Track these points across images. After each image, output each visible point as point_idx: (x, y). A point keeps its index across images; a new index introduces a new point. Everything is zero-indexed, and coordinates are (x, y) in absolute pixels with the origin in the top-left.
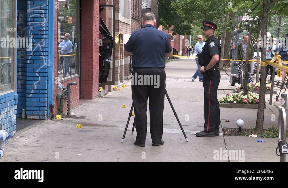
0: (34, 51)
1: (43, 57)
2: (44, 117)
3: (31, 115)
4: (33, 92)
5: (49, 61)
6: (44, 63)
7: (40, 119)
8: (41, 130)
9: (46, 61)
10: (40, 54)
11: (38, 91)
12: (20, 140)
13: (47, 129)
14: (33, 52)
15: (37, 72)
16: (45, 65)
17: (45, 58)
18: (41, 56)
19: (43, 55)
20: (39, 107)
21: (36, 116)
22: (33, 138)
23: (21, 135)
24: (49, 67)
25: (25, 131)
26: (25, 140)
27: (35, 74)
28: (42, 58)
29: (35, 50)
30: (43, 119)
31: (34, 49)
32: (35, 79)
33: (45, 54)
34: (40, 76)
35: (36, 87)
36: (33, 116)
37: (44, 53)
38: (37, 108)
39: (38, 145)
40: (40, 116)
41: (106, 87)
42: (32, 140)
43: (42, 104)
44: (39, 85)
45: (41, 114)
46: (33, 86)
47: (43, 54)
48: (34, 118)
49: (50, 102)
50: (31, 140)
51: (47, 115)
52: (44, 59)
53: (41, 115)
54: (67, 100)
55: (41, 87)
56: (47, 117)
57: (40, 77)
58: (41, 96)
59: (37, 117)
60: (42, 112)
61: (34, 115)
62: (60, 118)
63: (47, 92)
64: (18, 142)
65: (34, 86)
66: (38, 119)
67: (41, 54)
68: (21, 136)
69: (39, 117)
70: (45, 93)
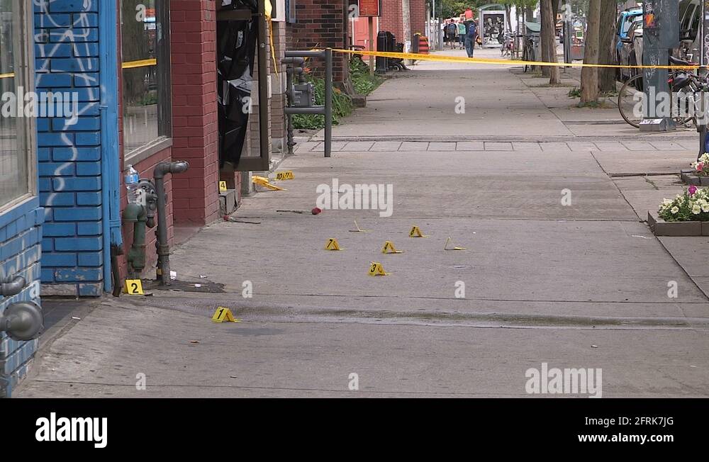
0: (51, 55)
1: (85, 76)
2: (94, 290)
3: (50, 283)
4: (53, 201)
5: (104, 89)
6: (88, 96)
7: (80, 297)
8: (106, 332)
9: (94, 91)
10: (73, 66)
11: (70, 199)
12: (58, 366)
13: (125, 327)
14: (47, 61)
15: (64, 131)
16: (92, 104)
17: (90, 81)
18: (76, 75)
19: (83, 70)
20: (75, 254)
21: (67, 286)
22: (99, 358)
23: (56, 351)
24: (103, 112)
25: (59, 336)
26: (76, 366)
27: (60, 138)
28: (82, 80)
29: (54, 54)
30: (91, 294)
31: (51, 49)
32: (58, 154)
33: (90, 68)
34: (74, 143)
35: (62, 184)
36: (56, 287)
37: (87, 61)
38: (69, 259)
39: (124, 379)
40: (81, 286)
41: (236, 179)
42: (99, 364)
43: (85, 244)
44: (71, 176)
45: (82, 278)
46: (52, 182)
47: (85, 65)
48: (61, 293)
49: (112, 235)
50: (96, 364)
51: (103, 280)
52: (88, 84)
53: (83, 282)
54: (155, 228)
55: (79, 184)
56: (104, 290)
57: (76, 146)
58: (81, 214)
59: (71, 289)
60: (85, 270)
61: (58, 282)
62: (140, 291)
63: (102, 201)
64: (56, 374)
65: (54, 179)
66: (74, 297)
67: (79, 67)
68: (58, 354)
69: (78, 287)
70: (95, 203)
